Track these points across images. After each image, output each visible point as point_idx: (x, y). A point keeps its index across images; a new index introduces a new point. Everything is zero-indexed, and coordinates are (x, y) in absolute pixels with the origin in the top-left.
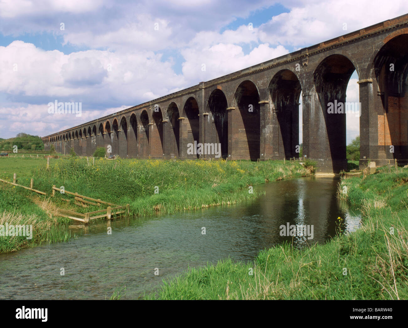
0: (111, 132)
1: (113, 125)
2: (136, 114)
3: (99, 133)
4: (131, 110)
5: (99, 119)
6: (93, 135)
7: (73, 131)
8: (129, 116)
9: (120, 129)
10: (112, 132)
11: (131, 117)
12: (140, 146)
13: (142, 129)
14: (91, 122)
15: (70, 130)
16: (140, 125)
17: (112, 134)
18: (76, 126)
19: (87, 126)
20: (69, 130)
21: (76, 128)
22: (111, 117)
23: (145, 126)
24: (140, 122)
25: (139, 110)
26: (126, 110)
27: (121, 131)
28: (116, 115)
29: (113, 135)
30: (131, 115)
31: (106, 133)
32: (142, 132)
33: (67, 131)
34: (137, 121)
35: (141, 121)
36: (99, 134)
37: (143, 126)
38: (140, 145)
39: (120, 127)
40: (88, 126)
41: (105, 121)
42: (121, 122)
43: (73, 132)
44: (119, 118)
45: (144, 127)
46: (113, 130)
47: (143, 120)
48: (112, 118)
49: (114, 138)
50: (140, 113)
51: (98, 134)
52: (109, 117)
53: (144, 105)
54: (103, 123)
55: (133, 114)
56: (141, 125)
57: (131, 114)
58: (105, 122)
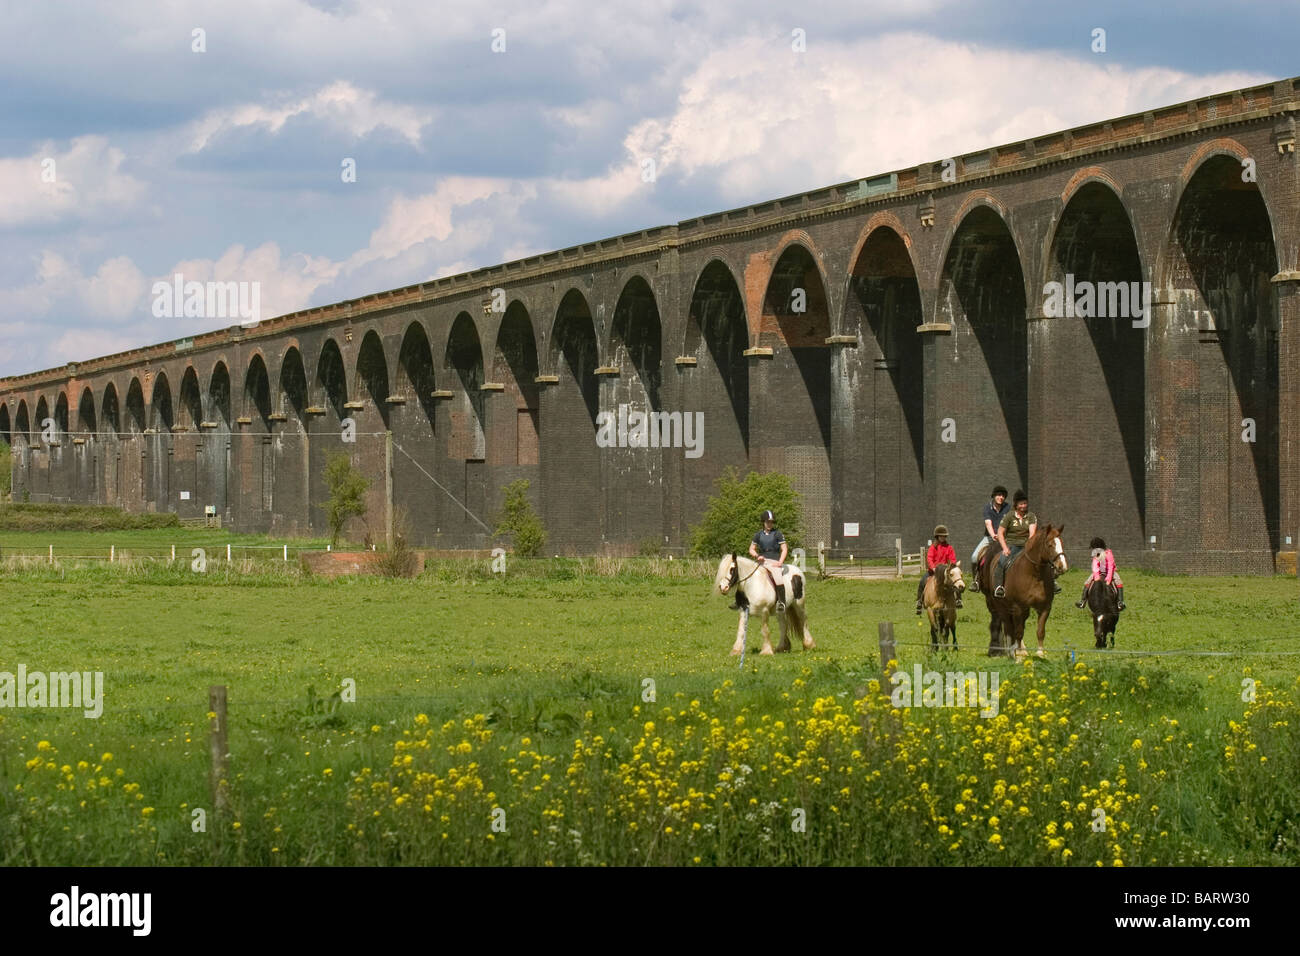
0: (836, 336)
1: (854, 281)
2: (1128, 188)
3: (690, 349)
4: (1067, 156)
5: (684, 226)
6: (614, 367)
7: (373, 324)
8: (1043, 206)
9: (944, 318)
10: (845, 338)
11: (1071, 212)
12: (1171, 465)
13: (1189, 319)
14: (589, 247)
15: (329, 316)
16: (1170, 288)
17: (841, 362)
18: (413, 289)
19: (539, 289)
20: (317, 319)
21: (400, 301)
22: (835, 208)
23: (1215, 293)
24: (1168, 260)
25: (1157, 158)
26: (1003, 150)
27: (948, 333)
28: (890, 189)
29: (852, 367)
30: (1066, 194)
31: (768, 351)
32: (1186, 347)
33: (292, 332)
34: (1143, 252)
35: (1183, 245)
36: (689, 359)
37: (1191, 293)
38: (1174, 453)
39: (942, 303)
40: (561, 287)
41: (763, 241)
42: (951, 253)
43: (371, 338)
44: (929, 218)
45: (1209, 302)
46: (849, 324)
47: (1197, 239)
48: (842, 214)
49: (860, 397)
50: (1173, 180)
51: (681, 359)
52: (815, 209)
53: (1213, 116)
54: (742, 264)
55: (981, 217)
56: (1179, 285)
57: (1070, 185)
58: (756, 257)
